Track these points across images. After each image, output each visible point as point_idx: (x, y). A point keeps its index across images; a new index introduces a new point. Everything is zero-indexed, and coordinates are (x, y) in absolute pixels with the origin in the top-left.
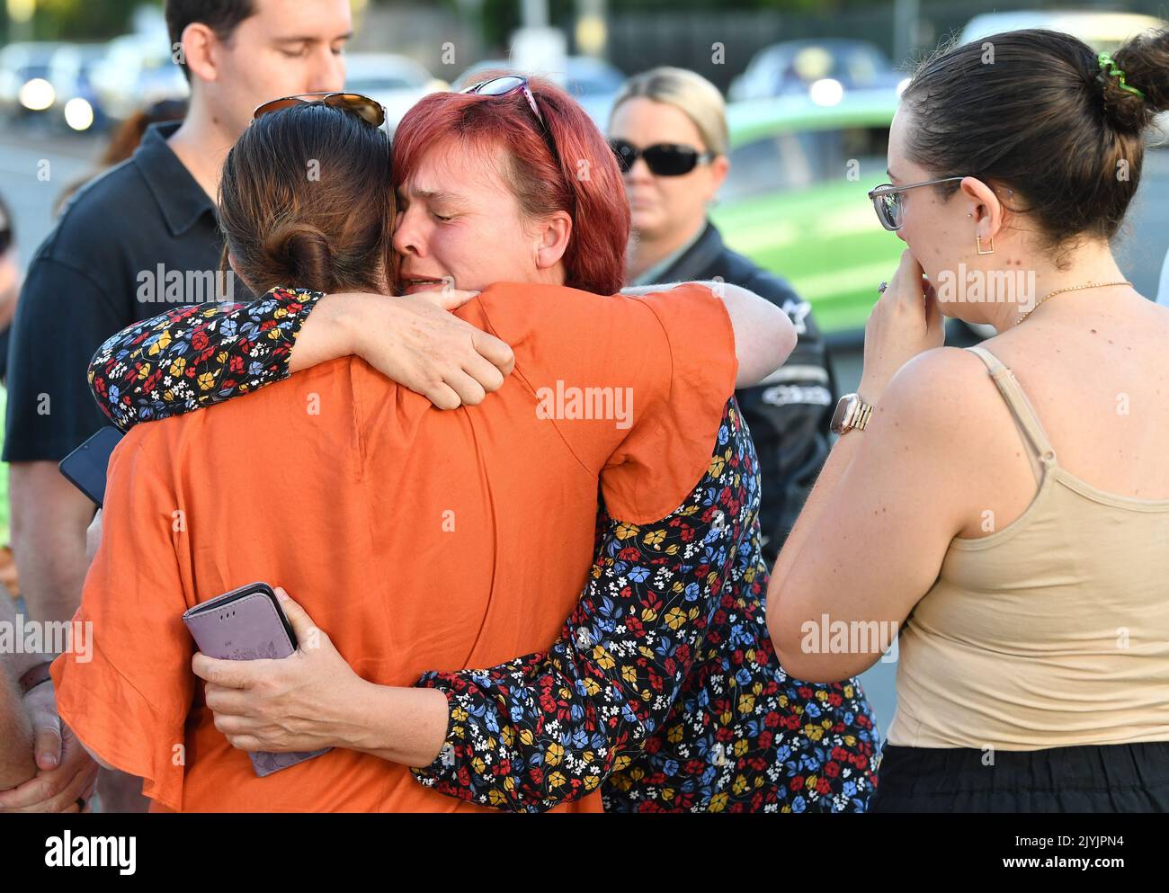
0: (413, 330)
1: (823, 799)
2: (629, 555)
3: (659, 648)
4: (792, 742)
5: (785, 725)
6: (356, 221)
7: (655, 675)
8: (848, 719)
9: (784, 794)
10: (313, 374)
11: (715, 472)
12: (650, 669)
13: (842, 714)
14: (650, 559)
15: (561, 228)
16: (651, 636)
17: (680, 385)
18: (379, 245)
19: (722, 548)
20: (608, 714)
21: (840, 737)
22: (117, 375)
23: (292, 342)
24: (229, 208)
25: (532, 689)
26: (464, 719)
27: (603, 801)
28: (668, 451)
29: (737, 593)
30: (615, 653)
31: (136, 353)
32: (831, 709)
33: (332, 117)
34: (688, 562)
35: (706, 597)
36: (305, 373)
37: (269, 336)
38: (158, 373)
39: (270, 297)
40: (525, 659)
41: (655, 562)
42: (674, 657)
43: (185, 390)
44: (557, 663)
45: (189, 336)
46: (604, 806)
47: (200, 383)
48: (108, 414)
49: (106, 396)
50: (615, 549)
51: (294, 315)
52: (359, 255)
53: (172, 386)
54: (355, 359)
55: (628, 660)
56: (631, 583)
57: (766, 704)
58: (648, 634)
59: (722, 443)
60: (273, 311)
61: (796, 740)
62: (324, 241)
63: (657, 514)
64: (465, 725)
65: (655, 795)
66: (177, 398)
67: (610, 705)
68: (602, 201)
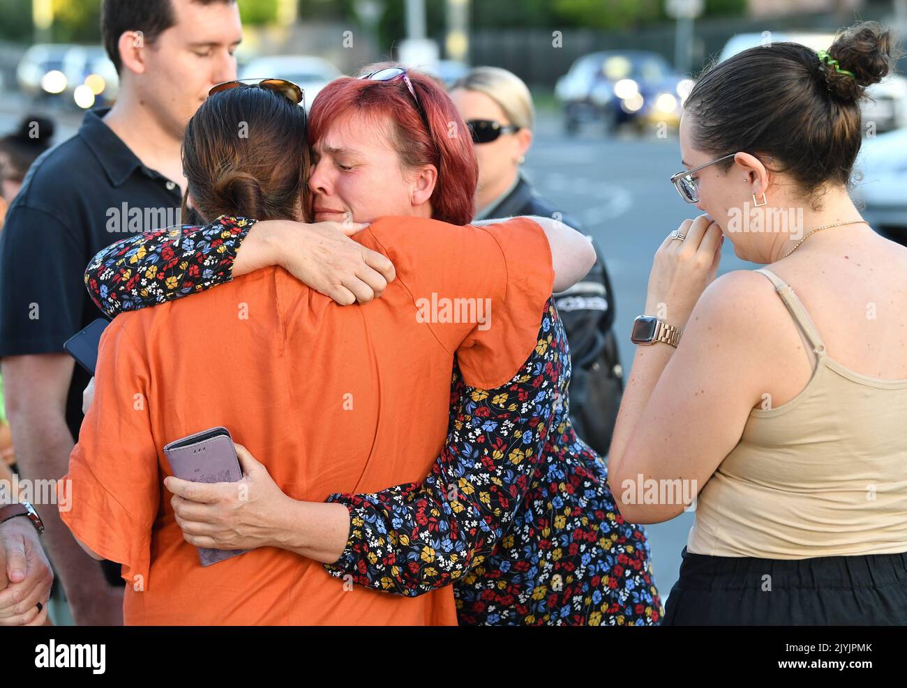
0: (320, 247)
1: (613, 593)
2: (482, 412)
3: (506, 478)
4: (591, 551)
5: (587, 539)
6: (280, 171)
7: (503, 497)
8: (628, 533)
9: (587, 589)
10: (249, 278)
11: (541, 350)
12: (499, 493)
13: (624, 530)
14: (497, 415)
15: (430, 176)
16: (500, 469)
17: (513, 290)
18: (297, 188)
19: (547, 406)
20: (469, 526)
21: (622, 547)
22: (107, 278)
23: (234, 255)
24: (189, 160)
25: (411, 508)
26: (361, 525)
27: (454, 591)
28: (505, 337)
29: (553, 441)
30: (474, 483)
31: (120, 262)
32: (616, 526)
33: (264, 96)
34: (524, 416)
35: (537, 441)
36: (242, 277)
37: (218, 251)
38: (137, 277)
39: (218, 223)
40: (404, 487)
41: (501, 416)
42: (516, 484)
43: (156, 288)
44: (429, 491)
45: (159, 250)
46: (455, 595)
47: (168, 284)
48: (99, 306)
49: (98, 292)
50: (472, 409)
51: (236, 236)
52: (282, 195)
53: (147, 286)
54: (278, 268)
55: (484, 488)
56: (484, 432)
57: (573, 523)
58: (497, 468)
59: (545, 330)
60: (220, 233)
61: (594, 549)
62: (257, 184)
63: (499, 382)
64: (362, 529)
65: (493, 586)
66: (150, 294)
67: (471, 520)
68: (460, 158)
